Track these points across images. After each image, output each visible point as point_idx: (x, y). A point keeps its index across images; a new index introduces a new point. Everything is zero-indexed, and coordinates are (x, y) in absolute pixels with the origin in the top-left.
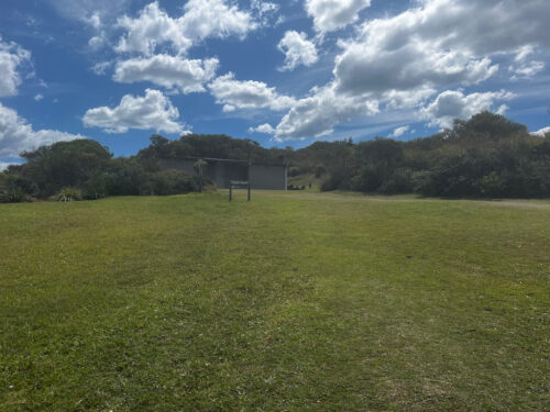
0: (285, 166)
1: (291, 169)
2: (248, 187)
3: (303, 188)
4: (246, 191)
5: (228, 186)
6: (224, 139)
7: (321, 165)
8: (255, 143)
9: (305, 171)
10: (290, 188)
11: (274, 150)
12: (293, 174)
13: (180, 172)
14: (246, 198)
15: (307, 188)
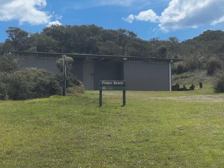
0: (169, 61)
1: (177, 64)
2: (123, 88)
3: (192, 88)
4: (120, 93)
5: (98, 87)
6: (95, 30)
7: (213, 58)
8: (131, 33)
9: (193, 67)
10: (176, 88)
11: (155, 42)
12: (179, 71)
13: (40, 71)
14: (121, 102)
15: (197, 88)
